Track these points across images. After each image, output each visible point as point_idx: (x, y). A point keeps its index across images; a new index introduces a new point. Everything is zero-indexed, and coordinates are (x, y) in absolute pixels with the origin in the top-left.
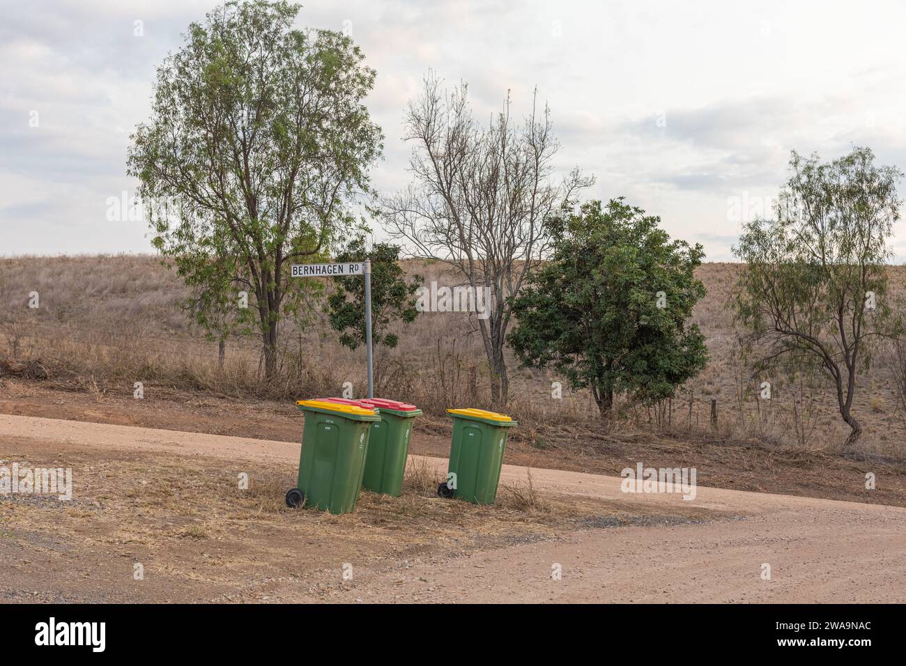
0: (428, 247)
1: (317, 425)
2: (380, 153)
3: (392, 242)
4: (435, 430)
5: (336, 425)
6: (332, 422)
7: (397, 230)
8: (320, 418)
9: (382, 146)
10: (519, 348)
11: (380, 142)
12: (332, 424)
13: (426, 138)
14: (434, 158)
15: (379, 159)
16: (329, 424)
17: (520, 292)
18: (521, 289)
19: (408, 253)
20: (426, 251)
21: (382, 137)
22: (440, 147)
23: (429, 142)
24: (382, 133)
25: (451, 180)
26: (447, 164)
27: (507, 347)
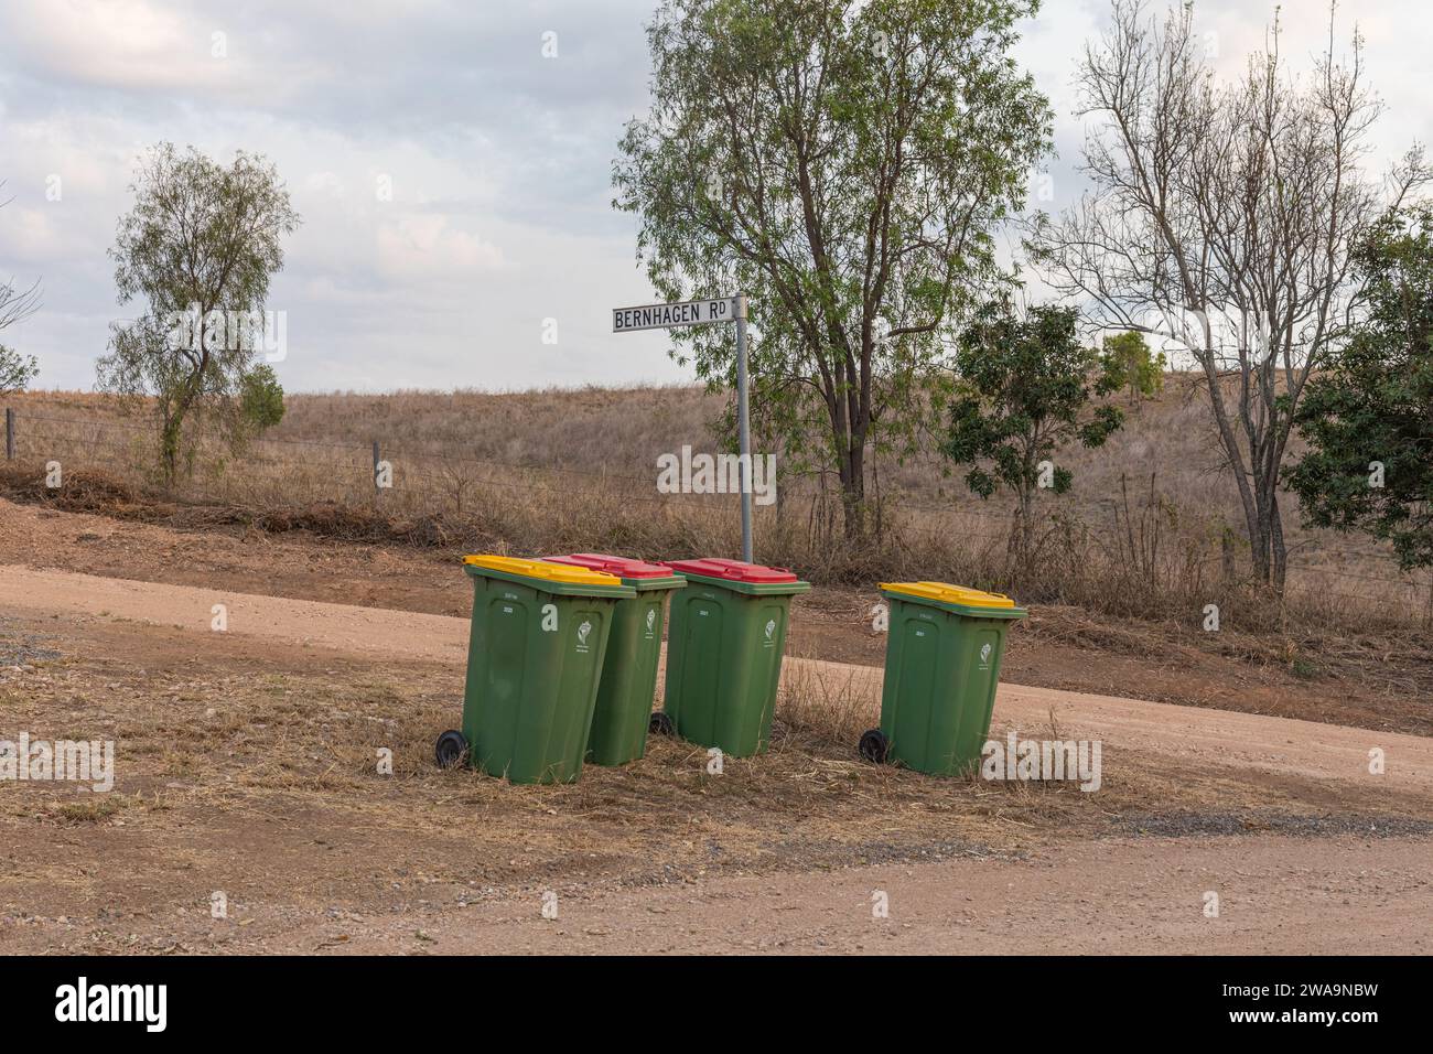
0: (1126, 309)
1: (492, 603)
2: (1050, 146)
3: (1064, 303)
4: (1096, 641)
5: (521, 604)
6: (515, 597)
7: (1070, 282)
8: (496, 589)
9: (1049, 131)
10: (1308, 493)
11: (1047, 124)
12: (515, 602)
13: (1118, 107)
14: (1132, 143)
15: (1048, 156)
16: (511, 602)
17: (1308, 387)
18: (1307, 382)
19: (1088, 321)
20: (1122, 316)
21: (1050, 115)
22: (1145, 126)
23: (1123, 114)
24: (1048, 109)
25: (1165, 186)
26: (1158, 155)
27: (1286, 490)
